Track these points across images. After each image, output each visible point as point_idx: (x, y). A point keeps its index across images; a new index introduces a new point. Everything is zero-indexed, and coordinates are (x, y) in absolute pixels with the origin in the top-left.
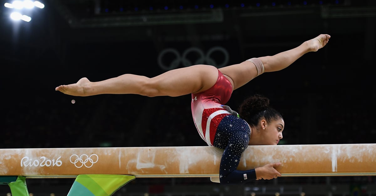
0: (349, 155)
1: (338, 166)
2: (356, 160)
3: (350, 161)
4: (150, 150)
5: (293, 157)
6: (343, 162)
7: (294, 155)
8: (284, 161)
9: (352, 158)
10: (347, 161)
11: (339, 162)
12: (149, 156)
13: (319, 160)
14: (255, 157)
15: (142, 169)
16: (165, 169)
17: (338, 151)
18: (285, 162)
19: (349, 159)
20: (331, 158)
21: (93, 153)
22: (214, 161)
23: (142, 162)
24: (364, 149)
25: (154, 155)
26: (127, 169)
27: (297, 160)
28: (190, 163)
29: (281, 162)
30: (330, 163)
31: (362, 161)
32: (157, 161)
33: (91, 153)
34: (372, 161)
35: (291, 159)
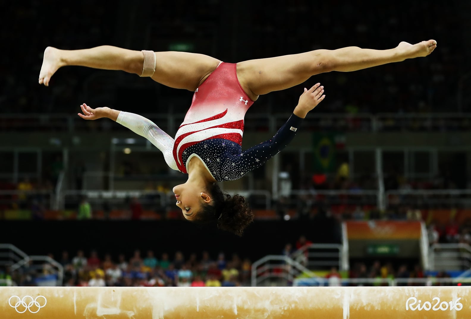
0: (365, 302)
1: (350, 315)
2: (373, 307)
3: (365, 308)
4: (114, 291)
5: (296, 303)
6: (357, 310)
7: (297, 300)
8: (284, 307)
9: (367, 305)
10: (362, 309)
11: (351, 310)
12: (113, 299)
13: (328, 307)
14: (249, 303)
15: (104, 315)
16: (134, 316)
17: (350, 296)
18: (286, 309)
19: (364, 306)
20: (342, 305)
21: (39, 295)
22: (197, 307)
23: (104, 306)
24: (382, 294)
25: (119, 299)
26: (84, 315)
27: (301, 307)
28: (166, 308)
29: (280, 308)
30: (341, 310)
31: (379, 309)
32: (124, 306)
33: (38, 293)
34: (392, 309)
35: (293, 306)
